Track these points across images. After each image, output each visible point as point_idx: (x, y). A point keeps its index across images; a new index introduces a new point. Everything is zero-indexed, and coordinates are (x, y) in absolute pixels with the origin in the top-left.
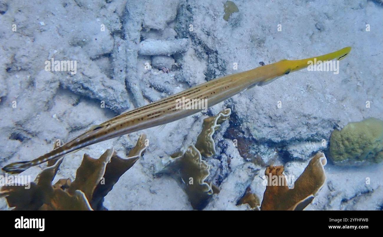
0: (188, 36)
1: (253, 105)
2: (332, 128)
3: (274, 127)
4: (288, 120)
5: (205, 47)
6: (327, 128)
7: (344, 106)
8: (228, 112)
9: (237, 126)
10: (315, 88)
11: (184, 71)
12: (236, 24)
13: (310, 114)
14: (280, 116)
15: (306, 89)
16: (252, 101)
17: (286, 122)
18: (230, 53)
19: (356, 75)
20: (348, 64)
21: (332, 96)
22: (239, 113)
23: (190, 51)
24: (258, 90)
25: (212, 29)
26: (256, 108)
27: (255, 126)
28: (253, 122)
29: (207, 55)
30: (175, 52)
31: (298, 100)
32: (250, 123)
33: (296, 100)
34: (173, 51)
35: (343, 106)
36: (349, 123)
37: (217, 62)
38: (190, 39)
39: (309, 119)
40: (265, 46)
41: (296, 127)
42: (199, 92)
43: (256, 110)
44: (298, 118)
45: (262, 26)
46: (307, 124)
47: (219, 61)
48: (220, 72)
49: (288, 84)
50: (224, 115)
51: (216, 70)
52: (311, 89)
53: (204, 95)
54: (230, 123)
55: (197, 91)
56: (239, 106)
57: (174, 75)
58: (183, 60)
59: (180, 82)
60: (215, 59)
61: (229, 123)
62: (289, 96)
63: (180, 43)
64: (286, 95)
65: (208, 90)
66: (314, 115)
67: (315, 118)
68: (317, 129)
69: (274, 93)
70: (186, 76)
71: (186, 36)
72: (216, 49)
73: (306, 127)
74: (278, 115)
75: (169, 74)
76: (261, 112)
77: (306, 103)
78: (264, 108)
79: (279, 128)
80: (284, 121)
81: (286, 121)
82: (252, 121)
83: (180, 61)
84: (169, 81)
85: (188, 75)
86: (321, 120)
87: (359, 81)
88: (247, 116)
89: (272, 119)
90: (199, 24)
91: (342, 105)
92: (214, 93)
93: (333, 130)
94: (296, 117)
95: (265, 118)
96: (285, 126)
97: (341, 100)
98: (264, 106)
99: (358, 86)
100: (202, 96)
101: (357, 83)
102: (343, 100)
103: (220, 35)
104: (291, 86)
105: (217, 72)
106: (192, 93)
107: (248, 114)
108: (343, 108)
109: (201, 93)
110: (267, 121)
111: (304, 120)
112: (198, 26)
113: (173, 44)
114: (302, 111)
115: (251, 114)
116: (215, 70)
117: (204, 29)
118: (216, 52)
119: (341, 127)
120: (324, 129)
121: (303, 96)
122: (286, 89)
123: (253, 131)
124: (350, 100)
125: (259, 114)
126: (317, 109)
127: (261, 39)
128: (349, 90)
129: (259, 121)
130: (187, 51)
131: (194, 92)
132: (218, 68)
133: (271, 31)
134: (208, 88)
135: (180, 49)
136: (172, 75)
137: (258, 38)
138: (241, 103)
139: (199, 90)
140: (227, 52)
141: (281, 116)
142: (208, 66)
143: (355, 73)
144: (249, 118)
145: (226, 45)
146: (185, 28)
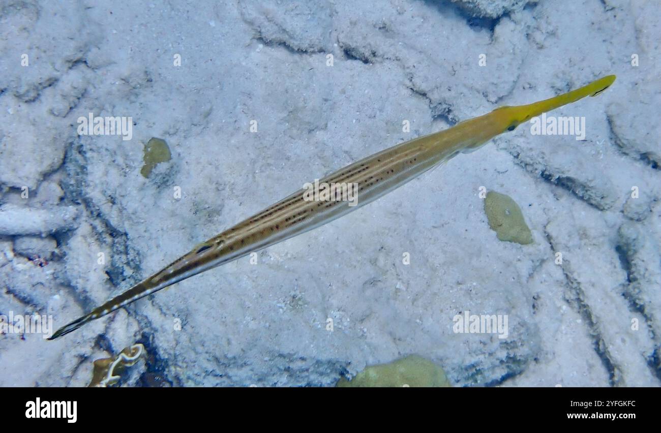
0: (79, 201)
1: (185, 336)
2: (338, 374)
3: (225, 375)
4: (251, 364)
5: (107, 224)
6: (328, 375)
7: (365, 330)
8: (137, 349)
9: (158, 370)
10: (309, 300)
11: (68, 267)
12: (165, 183)
13: (292, 352)
14: (234, 358)
15: (290, 304)
16: (185, 329)
17: (248, 368)
18: (150, 239)
19: (396, 269)
20: (382, 248)
21: (341, 313)
22: (161, 349)
23: (84, 228)
24: (196, 310)
25: (120, 193)
26: (192, 341)
27: (190, 373)
28: (187, 367)
29: (111, 239)
30: (53, 231)
31: (271, 328)
32: (180, 367)
33: (266, 328)
34: (50, 228)
35: (363, 331)
36: (367, 367)
37: (127, 254)
38: (82, 207)
39: (291, 361)
40: (220, 222)
41: (267, 375)
42: (367, 171)
43: (190, 345)
44: (270, 360)
45: (217, 183)
46: (288, 369)
47: (131, 252)
48: (132, 271)
49: (255, 296)
50: (128, 358)
51: (126, 268)
52: (300, 303)
53: (376, 175)
54: (147, 364)
55: (364, 170)
56: (161, 336)
57: (52, 271)
58: (67, 244)
59: (62, 284)
60: (123, 247)
61: (145, 365)
62: (254, 319)
63: (62, 215)
64: (248, 318)
65: (382, 166)
66: (301, 354)
67: (303, 359)
68: (306, 376)
69: (226, 314)
70: (72, 276)
71: (77, 200)
72: (125, 230)
73: (286, 375)
74: (230, 356)
75: (45, 268)
76: (200, 349)
77: (286, 332)
78: (204, 342)
79: (234, 379)
80: (242, 366)
81: (247, 365)
82: (185, 365)
83: (64, 248)
84: (43, 281)
85: (75, 274)
86: (315, 362)
87: (400, 279)
88: (175, 356)
89: (219, 362)
90: (97, 182)
91: (361, 329)
92: (392, 171)
93: (340, 377)
94: (267, 358)
95: (207, 359)
96: (245, 375)
97: (359, 319)
98: (205, 339)
99: (398, 290)
100: (372, 177)
101: (397, 284)
102: (362, 320)
103: (132, 204)
104: (260, 300)
105: (126, 270)
106: (356, 173)
107: (178, 353)
108: (363, 335)
109: (370, 172)
110: (210, 366)
111: (282, 363)
112: (96, 186)
113: (50, 217)
114: (277, 348)
115: (182, 351)
116: (123, 267)
117: (105, 192)
118: (126, 234)
119: (352, 374)
120: (323, 376)
121: (281, 319)
122: (251, 305)
123: (188, 382)
124: (377, 318)
125: (197, 353)
126: (307, 342)
127: (213, 207)
128: (376, 300)
129: (196, 366)
130: (77, 228)
131: (359, 172)
132: (128, 264)
133: (234, 191)
134: (382, 163)
135: (63, 225)
136: (49, 270)
137: (207, 206)
138: (164, 331)
139: (367, 168)
140: (144, 237)
141: (237, 357)
142: (112, 257)
143: (394, 265)
144: (180, 358)
145: (143, 223)
146: (75, 185)
